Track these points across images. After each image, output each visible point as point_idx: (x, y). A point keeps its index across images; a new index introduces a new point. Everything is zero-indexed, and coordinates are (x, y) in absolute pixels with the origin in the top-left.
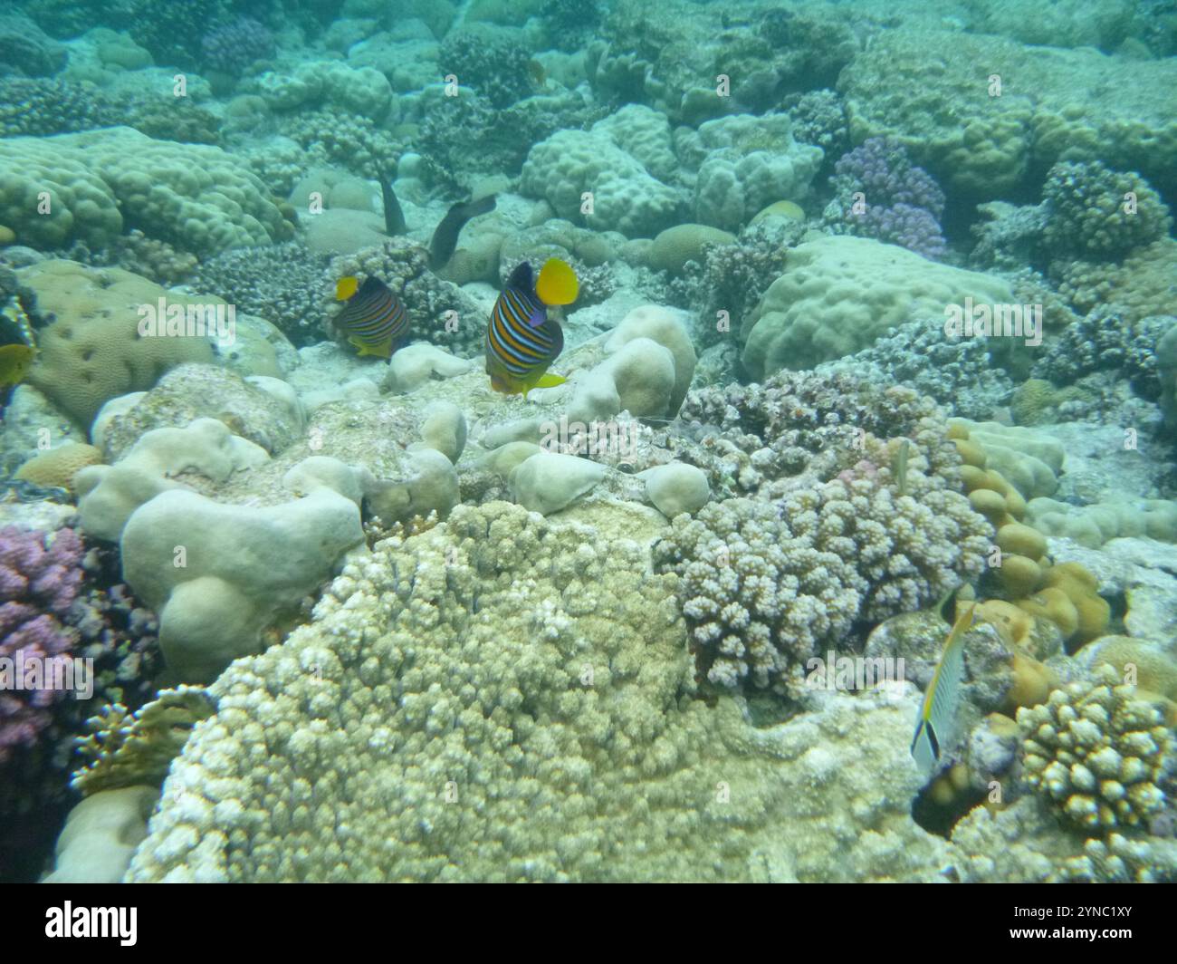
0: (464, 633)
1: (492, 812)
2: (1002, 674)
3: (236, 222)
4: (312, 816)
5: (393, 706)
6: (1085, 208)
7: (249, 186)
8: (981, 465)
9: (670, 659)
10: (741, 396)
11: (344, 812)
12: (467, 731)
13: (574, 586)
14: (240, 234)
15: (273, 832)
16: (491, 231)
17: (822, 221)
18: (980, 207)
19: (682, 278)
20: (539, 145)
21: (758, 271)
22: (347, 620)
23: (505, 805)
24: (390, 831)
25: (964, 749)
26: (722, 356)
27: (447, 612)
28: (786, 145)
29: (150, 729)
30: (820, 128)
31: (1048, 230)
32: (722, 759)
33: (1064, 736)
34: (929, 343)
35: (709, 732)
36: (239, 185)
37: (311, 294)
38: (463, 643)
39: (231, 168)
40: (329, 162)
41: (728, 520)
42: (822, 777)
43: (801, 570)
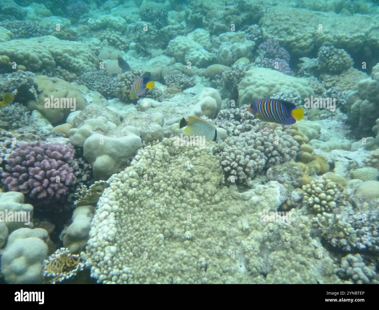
0: (167, 169)
1: (176, 211)
2: (300, 179)
3: (87, 64)
4: (134, 210)
5: (151, 186)
6: (329, 59)
7: (90, 54)
8: (297, 129)
9: (218, 176)
10: (234, 111)
11: (141, 209)
12: (169, 191)
13: (194, 158)
14: (88, 67)
15: (125, 213)
16: (159, 66)
17: (255, 63)
18: (300, 59)
19: (215, 80)
20: (172, 41)
21: (237, 78)
22: (140, 165)
23: (179, 209)
24: (152, 214)
25: (290, 196)
26: (227, 102)
27: (163, 164)
28: (244, 41)
29: (92, 191)
30: (254, 36)
31: (319, 66)
32: (231, 200)
33: (313, 191)
34: (285, 98)
35: (228, 193)
36: (87, 53)
37: (110, 85)
38: (167, 171)
39: (85, 48)
40: (109, 45)
41: (232, 142)
42: (255, 203)
43: (250, 154)
